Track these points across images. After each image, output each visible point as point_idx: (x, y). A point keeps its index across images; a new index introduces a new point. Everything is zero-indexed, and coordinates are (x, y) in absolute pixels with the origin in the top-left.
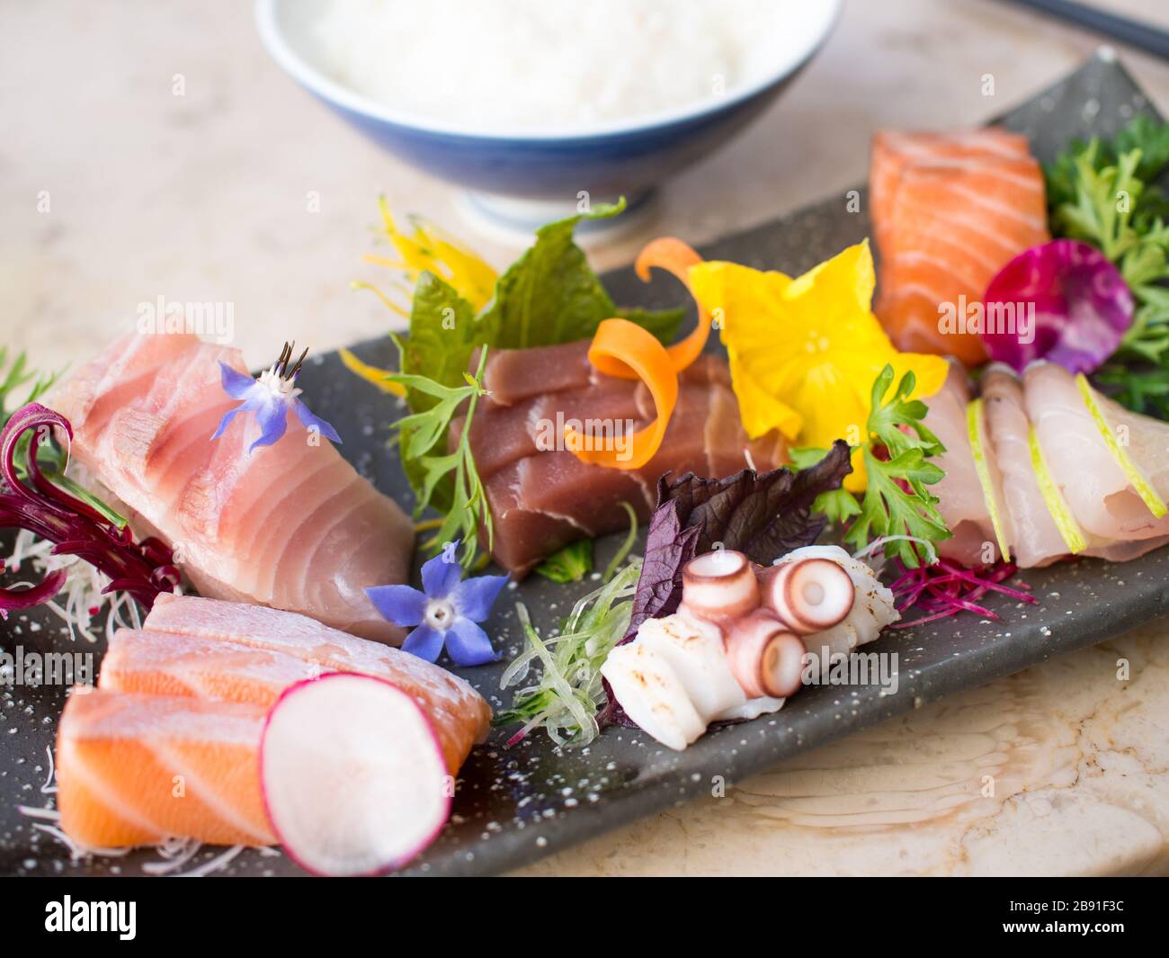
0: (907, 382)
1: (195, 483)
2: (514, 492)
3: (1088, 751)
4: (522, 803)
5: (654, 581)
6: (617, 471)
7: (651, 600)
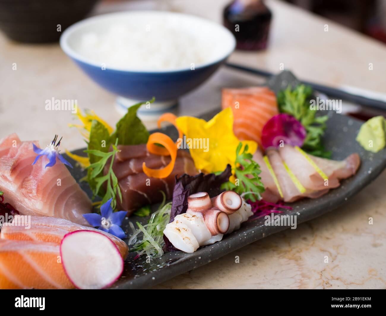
0: (246, 148)
1: (26, 179)
2: (128, 184)
3: (325, 280)
4: (144, 270)
5: (177, 206)
6: (159, 179)
7: (176, 211)
